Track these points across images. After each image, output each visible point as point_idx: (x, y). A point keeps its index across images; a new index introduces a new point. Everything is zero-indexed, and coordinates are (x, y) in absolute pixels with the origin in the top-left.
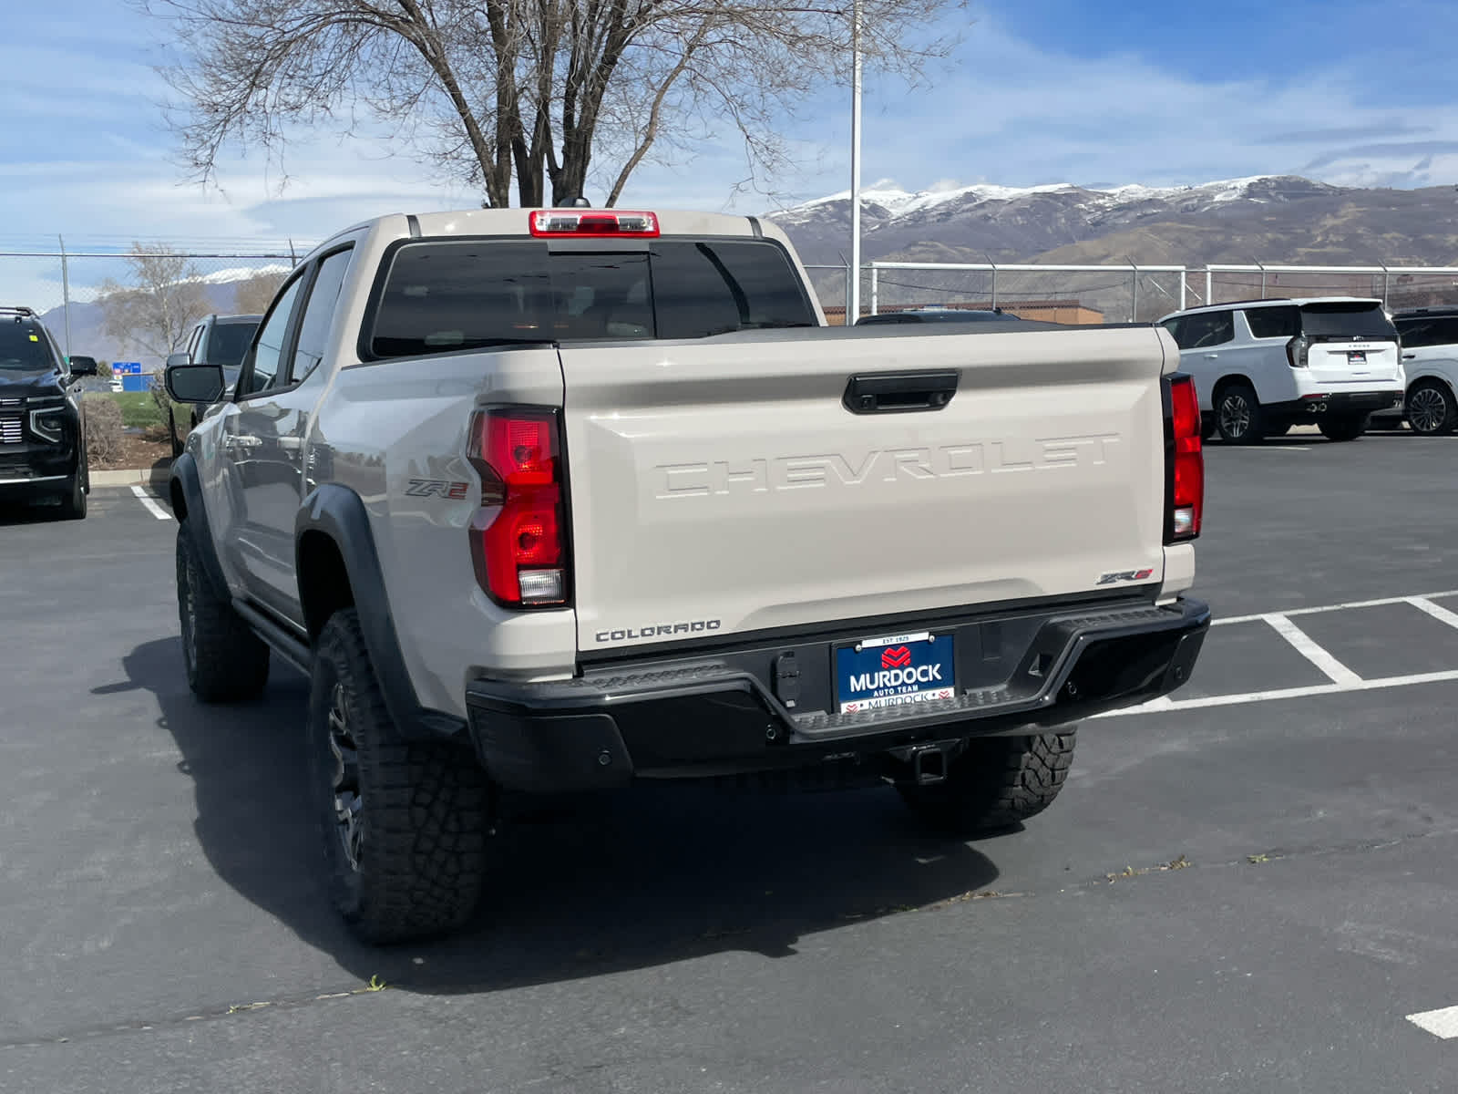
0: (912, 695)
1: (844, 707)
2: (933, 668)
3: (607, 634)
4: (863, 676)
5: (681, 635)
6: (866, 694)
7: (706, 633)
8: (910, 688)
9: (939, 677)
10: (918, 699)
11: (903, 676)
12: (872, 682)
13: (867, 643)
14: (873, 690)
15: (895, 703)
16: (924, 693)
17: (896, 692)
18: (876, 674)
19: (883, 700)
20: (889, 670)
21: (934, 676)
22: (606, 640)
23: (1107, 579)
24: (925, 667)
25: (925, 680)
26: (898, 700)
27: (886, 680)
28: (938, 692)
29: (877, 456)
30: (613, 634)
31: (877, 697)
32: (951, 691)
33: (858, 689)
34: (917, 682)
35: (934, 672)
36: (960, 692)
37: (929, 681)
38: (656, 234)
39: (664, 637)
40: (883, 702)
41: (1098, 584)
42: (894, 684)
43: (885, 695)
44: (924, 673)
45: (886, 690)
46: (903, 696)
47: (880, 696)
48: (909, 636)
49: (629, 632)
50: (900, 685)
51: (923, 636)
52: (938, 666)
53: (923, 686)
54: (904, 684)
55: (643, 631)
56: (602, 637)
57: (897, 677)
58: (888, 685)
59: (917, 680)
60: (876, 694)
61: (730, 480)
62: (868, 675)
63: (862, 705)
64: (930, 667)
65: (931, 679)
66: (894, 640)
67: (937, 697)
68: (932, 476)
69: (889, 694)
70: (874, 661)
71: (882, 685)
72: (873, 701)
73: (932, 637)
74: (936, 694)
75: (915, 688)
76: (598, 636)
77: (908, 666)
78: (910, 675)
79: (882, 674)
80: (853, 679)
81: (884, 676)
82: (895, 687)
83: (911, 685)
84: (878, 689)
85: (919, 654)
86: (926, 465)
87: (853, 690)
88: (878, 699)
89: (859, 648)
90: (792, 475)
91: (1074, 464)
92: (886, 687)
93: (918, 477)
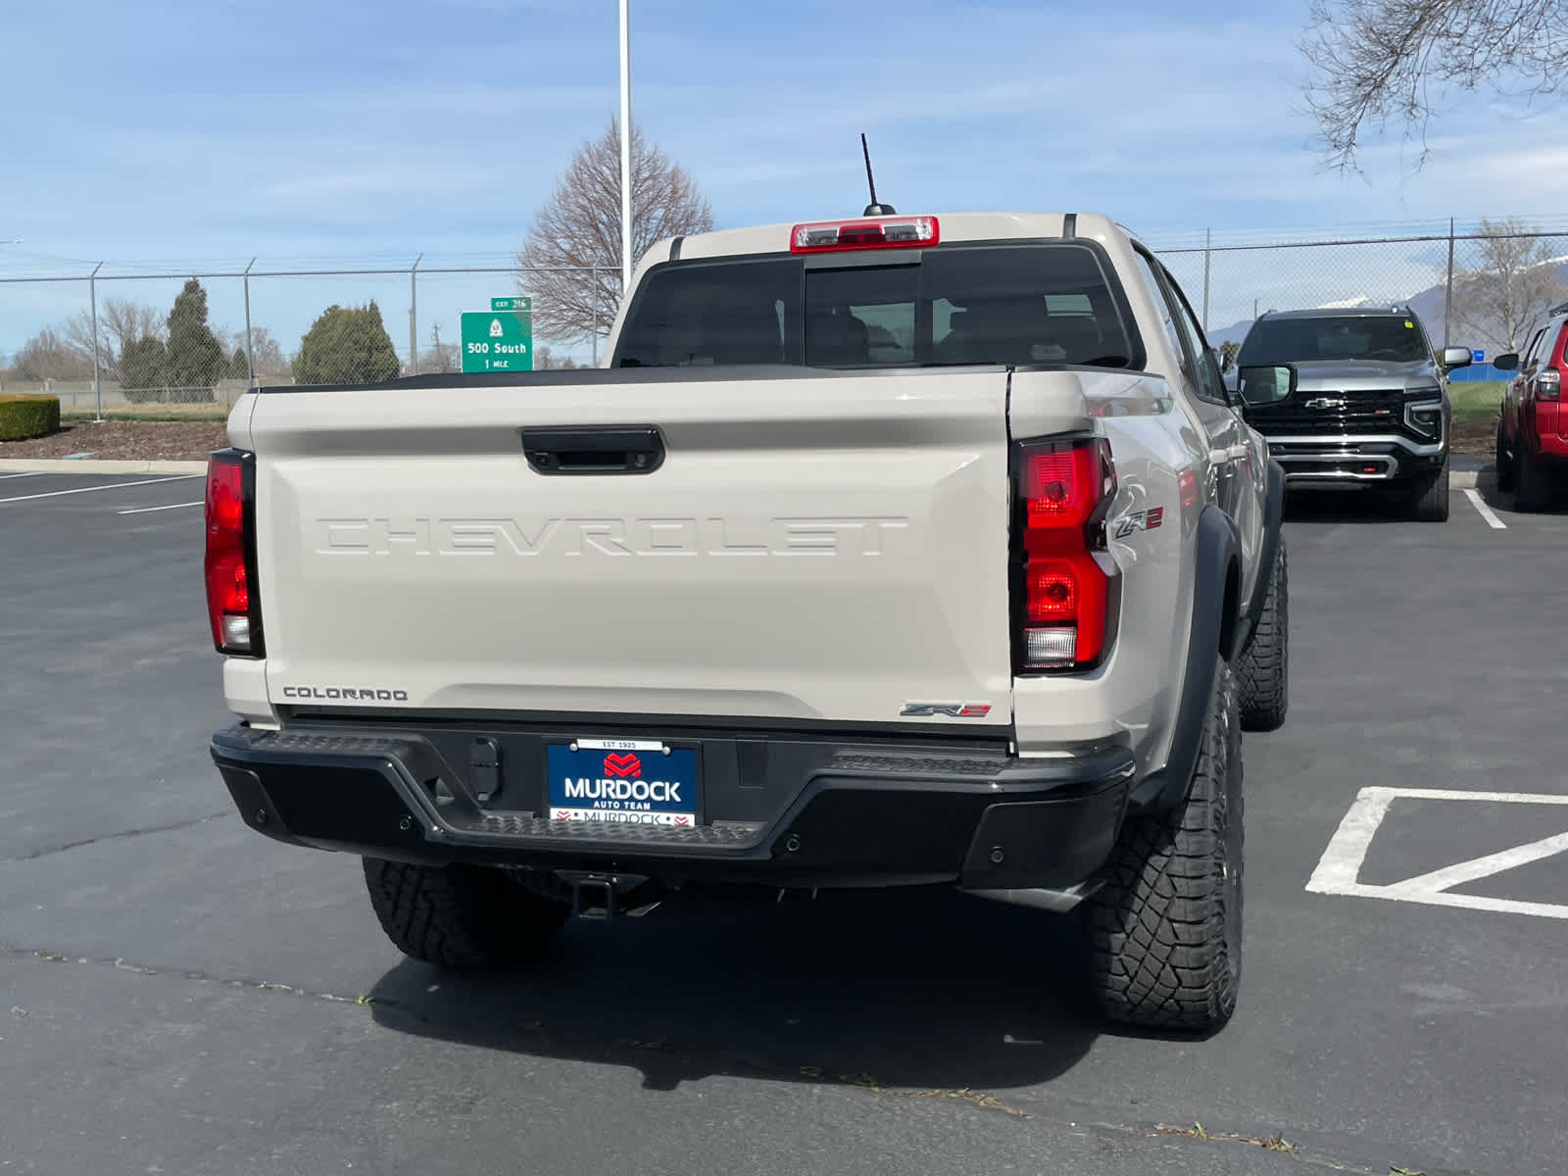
0: (640, 814)
1: (555, 813)
2: (670, 787)
3: (294, 689)
4: (581, 781)
5: (368, 702)
6: (585, 802)
7: (393, 703)
8: (639, 806)
9: (678, 799)
10: (647, 820)
11: (632, 789)
12: (593, 790)
13: (585, 743)
14: (594, 800)
15: (617, 819)
16: (655, 814)
17: (622, 807)
18: (598, 781)
19: (602, 812)
20: (614, 778)
21: (671, 796)
22: (294, 695)
23: (914, 710)
24: (661, 784)
25: (659, 798)
26: (622, 817)
27: (610, 790)
28: (673, 816)
29: (557, 524)
30: (300, 690)
31: (597, 808)
32: (690, 819)
33: (575, 795)
34: (649, 799)
35: (671, 791)
36: (704, 821)
37: (664, 801)
38: (934, 241)
39: (349, 702)
40: (602, 815)
41: (902, 714)
42: (620, 796)
43: (607, 808)
44: (659, 791)
45: (610, 803)
46: (629, 813)
47: (601, 808)
48: (636, 742)
49: (315, 690)
50: (626, 800)
51: (655, 746)
52: (677, 785)
53: (657, 806)
54: (631, 799)
55: (328, 691)
56: (289, 692)
57: (624, 789)
58: (613, 796)
59: (649, 796)
60: (597, 804)
61: (392, 540)
62: (587, 781)
63: (576, 814)
64: (667, 784)
65: (668, 799)
66: (617, 745)
67: (672, 822)
68: (628, 554)
69: (612, 808)
70: (593, 766)
71: (604, 796)
72: (590, 812)
73: (667, 750)
74: (671, 819)
75: (647, 806)
76: (286, 689)
77: (637, 779)
78: (640, 790)
79: (605, 782)
80: (568, 782)
81: (608, 786)
82: (621, 801)
83: (642, 802)
84: (599, 799)
85: (647, 767)
87: (568, 795)
88: (597, 812)
89: (573, 746)
90: (459, 540)
91: (831, 553)
92: (608, 798)
93: (611, 554)
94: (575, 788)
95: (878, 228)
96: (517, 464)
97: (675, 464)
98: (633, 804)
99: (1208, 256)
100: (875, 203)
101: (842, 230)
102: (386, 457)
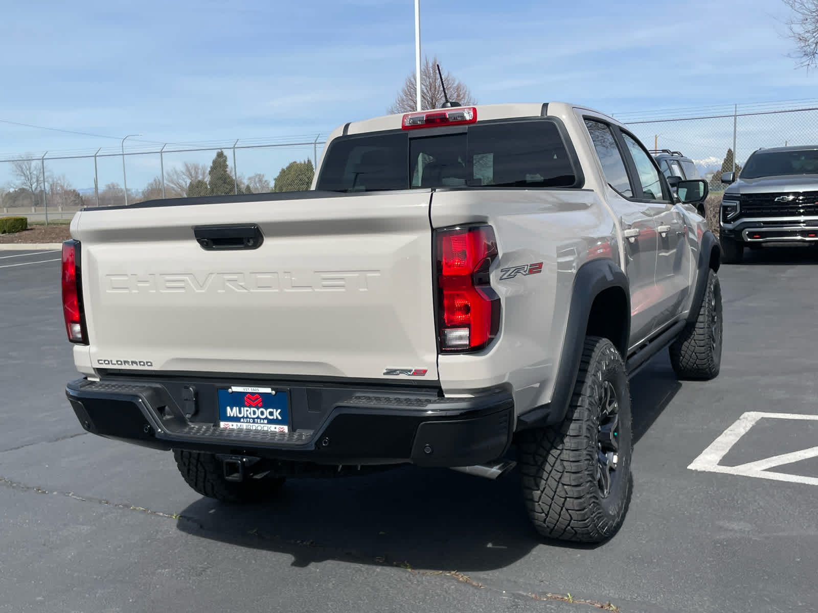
0: (262, 425)
1: (223, 424)
2: (276, 411)
3: (102, 360)
4: (235, 408)
5: (135, 367)
6: (236, 419)
7: (146, 368)
8: (262, 421)
9: (280, 418)
10: (265, 429)
11: (258, 413)
12: (240, 413)
13: (235, 389)
14: (241, 418)
15: (251, 428)
16: (269, 426)
17: (254, 422)
18: (242, 408)
19: (245, 424)
20: (250, 407)
21: (277, 417)
22: (102, 364)
24: (271, 410)
25: (271, 418)
26: (254, 427)
27: (248, 413)
28: (278, 426)
29: (213, 276)
30: (105, 361)
31: (242, 422)
32: (285, 429)
33: (232, 415)
34: (266, 418)
35: (277, 414)
36: (292, 429)
37: (273, 419)
38: (474, 120)
39: (127, 367)
40: (244, 426)
41: (384, 374)
42: (253, 416)
43: (247, 422)
44: (271, 414)
45: (248, 419)
46: (257, 425)
47: (244, 422)
48: (259, 388)
49: (111, 361)
50: (256, 418)
51: (268, 390)
52: (279, 411)
53: (271, 422)
54: (258, 418)
55: (117, 361)
56: (100, 362)
57: (254, 413)
58: (250, 416)
59: (267, 416)
60: (242, 420)
61: (139, 285)
62: (237, 408)
63: (232, 425)
64: (275, 410)
65: (275, 418)
66: (250, 390)
67: (277, 430)
68: (247, 291)
69: (249, 422)
70: (240, 400)
71: (245, 416)
72: (239, 424)
73: (274, 392)
74: (274, 428)
75: (266, 421)
76: (98, 361)
77: (261, 407)
78: (262, 413)
79: (246, 409)
80: (228, 408)
81: (247, 411)
82: (253, 419)
83: (263, 419)
84: (243, 417)
85: (265, 401)
86: (242, 283)
87: (228, 415)
88: (242, 424)
89: (230, 390)
91: (343, 290)
92: (247, 417)
93: (238, 291)
94: (232, 412)
95: (445, 114)
96: (194, 245)
97: (269, 243)
98: (259, 420)
99: (735, 119)
100: (447, 101)
101: (427, 116)
102: (152, 242)
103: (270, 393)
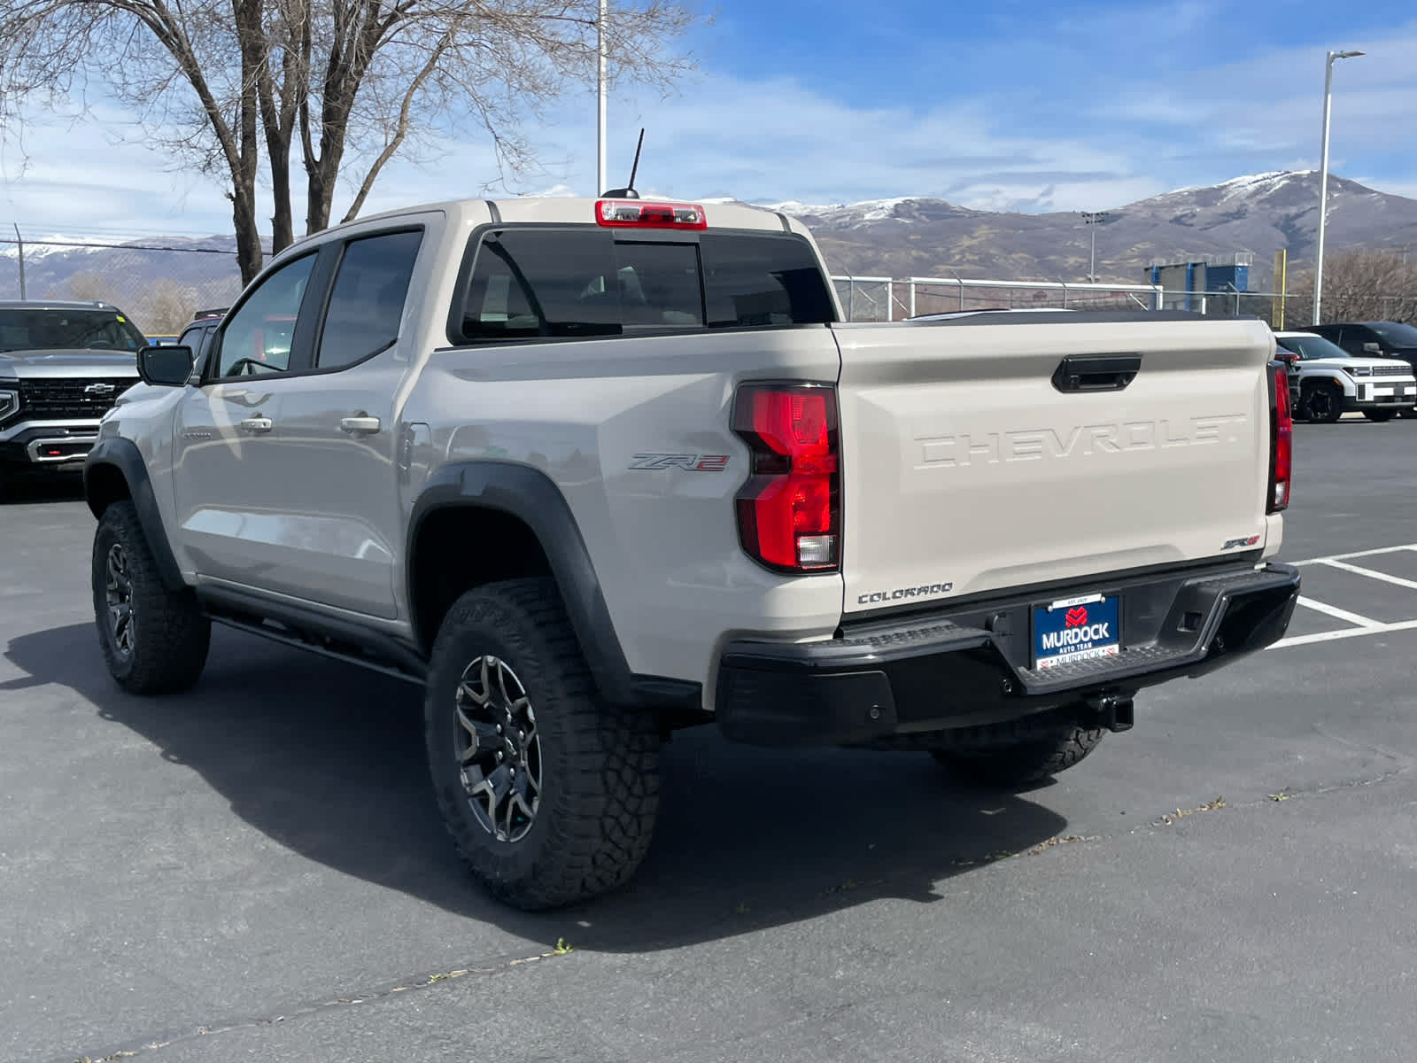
0: (1088, 651)
1: (1039, 664)
2: (1103, 626)
3: (866, 596)
4: (1052, 634)
5: (923, 597)
6: (1054, 651)
7: (941, 595)
9: (1107, 635)
10: (1093, 655)
11: (1081, 634)
13: (1058, 604)
14: (1059, 648)
15: (1077, 659)
16: (1096, 650)
17: (1076, 649)
18: (1062, 633)
19: (1067, 656)
20: (1070, 628)
21: (1103, 634)
22: (866, 602)
23: (1229, 544)
24: (1096, 626)
25: (1096, 638)
26: (1079, 656)
27: (1068, 638)
28: (1106, 648)
29: (1079, 431)
30: (872, 596)
31: (1062, 653)
32: (1115, 648)
33: (1049, 647)
34: (1091, 640)
35: (1103, 629)
36: (1122, 648)
37: (1099, 639)
38: (703, 226)
39: (910, 600)
40: (1067, 658)
41: (1222, 549)
42: (1074, 641)
43: (1068, 652)
44: (1096, 632)
45: (1069, 648)
46: (1082, 652)
47: (1064, 654)
48: (1087, 597)
49: (885, 594)
50: (1079, 643)
51: (1096, 598)
52: (1106, 624)
53: (1096, 643)
54: (1081, 642)
55: (894, 593)
56: (864, 599)
57: (1076, 634)
58: (1070, 643)
59: (1091, 638)
60: (1061, 651)
61: (972, 452)
62: (1056, 634)
63: (1052, 662)
64: (1101, 625)
65: (1101, 637)
66: (1076, 601)
67: (1106, 653)
68: (1117, 450)
69: (1072, 651)
70: (1060, 621)
71: (1065, 644)
72: (1060, 657)
73: (1103, 599)
74: (1103, 651)
75: (1090, 645)
76: (860, 598)
77: (1085, 625)
78: (1086, 634)
79: (1066, 632)
80: (1044, 637)
81: (1068, 635)
82: (1075, 645)
83: (1087, 642)
84: (1063, 646)
85: (1091, 614)
86: (1114, 441)
87: (1045, 648)
88: (1064, 656)
89: (1050, 608)
90: (1018, 449)
91: (1215, 441)
92: (1068, 645)
93: (1109, 451)
94: (1049, 641)
98: (1082, 645)
100: (630, 188)
101: (644, 210)
103: (1100, 602)
